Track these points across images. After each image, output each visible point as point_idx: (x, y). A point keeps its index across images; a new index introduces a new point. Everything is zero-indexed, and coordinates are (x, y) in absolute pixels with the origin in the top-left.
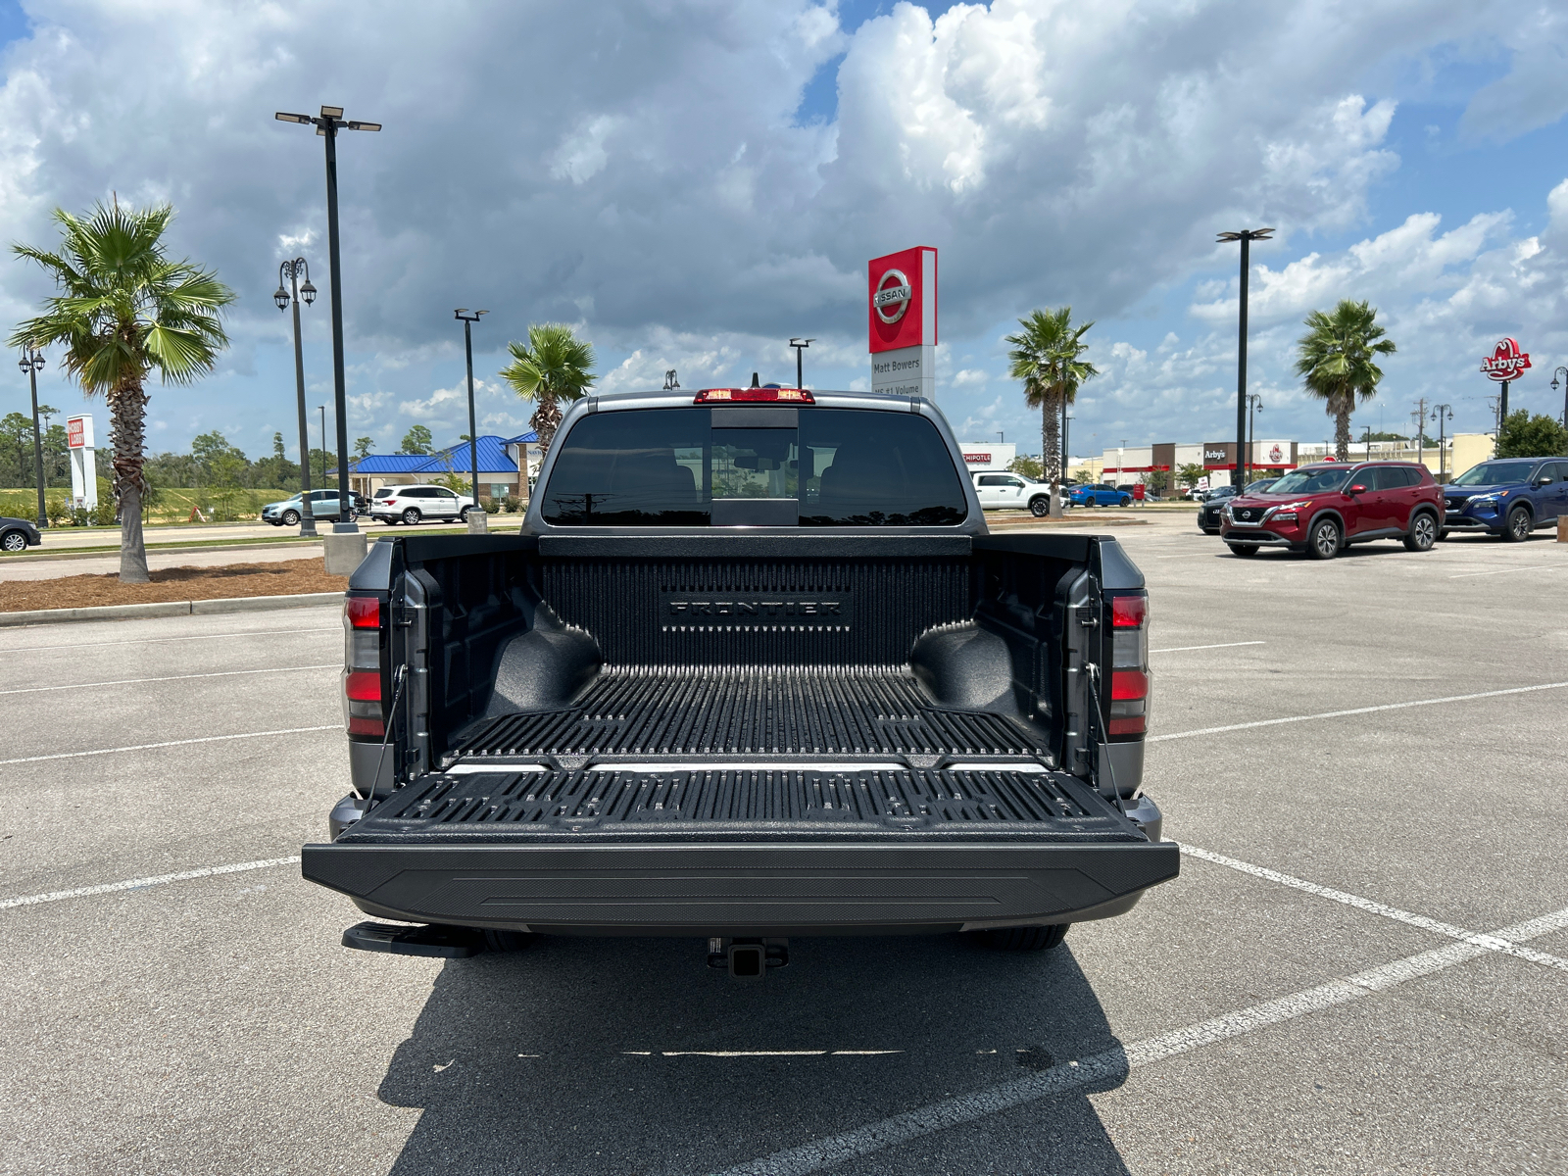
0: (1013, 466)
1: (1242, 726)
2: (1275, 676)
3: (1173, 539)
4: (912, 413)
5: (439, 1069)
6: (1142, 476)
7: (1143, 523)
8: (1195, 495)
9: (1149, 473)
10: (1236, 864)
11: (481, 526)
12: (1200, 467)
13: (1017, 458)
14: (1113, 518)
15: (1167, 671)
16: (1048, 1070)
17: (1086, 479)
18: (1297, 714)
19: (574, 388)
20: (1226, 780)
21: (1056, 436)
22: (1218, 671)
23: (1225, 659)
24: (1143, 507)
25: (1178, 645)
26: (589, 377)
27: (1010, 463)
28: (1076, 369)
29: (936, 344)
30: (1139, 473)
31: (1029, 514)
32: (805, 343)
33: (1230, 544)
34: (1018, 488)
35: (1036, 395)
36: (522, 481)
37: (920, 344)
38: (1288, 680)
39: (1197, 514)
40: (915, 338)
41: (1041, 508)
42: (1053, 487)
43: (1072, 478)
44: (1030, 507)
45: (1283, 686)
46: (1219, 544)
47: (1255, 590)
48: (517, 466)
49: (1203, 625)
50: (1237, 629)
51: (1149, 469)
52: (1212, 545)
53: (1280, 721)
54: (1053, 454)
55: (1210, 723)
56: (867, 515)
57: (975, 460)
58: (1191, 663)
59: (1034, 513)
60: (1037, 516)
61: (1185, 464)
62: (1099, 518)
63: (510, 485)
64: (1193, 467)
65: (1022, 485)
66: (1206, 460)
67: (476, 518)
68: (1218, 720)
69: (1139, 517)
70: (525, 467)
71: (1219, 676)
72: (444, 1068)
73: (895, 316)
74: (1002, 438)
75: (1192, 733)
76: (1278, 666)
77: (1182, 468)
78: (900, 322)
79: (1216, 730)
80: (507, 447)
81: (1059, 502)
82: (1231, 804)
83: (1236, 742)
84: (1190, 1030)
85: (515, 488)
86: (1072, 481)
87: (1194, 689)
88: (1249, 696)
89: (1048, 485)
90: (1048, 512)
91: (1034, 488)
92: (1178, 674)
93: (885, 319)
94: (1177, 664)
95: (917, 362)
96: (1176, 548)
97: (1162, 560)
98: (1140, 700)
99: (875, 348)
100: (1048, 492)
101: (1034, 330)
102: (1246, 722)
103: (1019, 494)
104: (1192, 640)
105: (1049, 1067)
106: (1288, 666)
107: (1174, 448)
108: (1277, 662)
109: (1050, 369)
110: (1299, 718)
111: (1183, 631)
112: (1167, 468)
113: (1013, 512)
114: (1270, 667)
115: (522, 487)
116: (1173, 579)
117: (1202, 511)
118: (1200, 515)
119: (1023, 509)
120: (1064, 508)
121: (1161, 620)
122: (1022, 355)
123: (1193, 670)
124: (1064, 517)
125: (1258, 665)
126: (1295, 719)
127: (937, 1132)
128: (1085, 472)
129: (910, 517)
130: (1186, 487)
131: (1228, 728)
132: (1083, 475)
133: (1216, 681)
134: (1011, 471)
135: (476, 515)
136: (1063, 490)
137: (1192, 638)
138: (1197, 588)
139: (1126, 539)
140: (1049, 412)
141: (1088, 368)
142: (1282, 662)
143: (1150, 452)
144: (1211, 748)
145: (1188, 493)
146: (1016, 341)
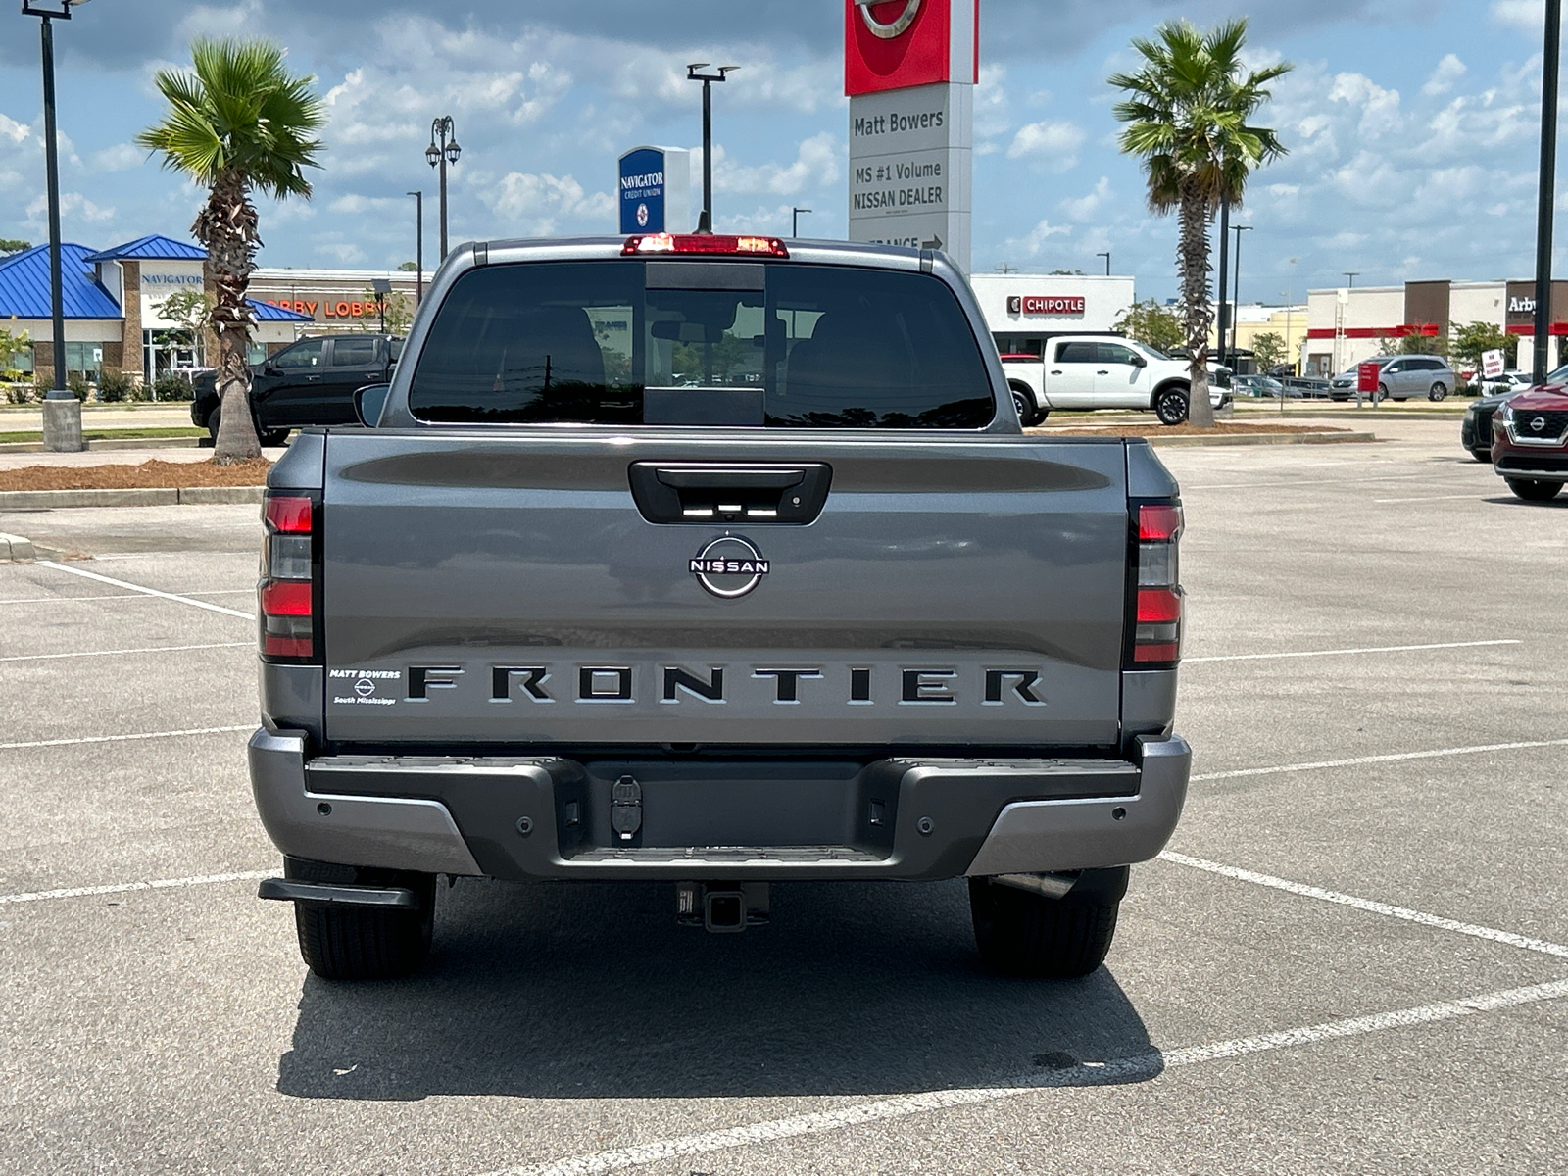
0: (1127, 322)
1: (1432, 753)
2: (1516, 689)
3: (1414, 469)
4: (921, 273)
5: (340, 1072)
6: (1385, 346)
7: (1367, 438)
8: (1484, 384)
9: (1399, 341)
10: (1360, 903)
11: (69, 426)
12: (1496, 328)
13: (1136, 306)
14: (1310, 429)
15: (1340, 680)
16: (1070, 1069)
17: (1273, 351)
18: (1527, 739)
19: (279, 164)
20: (1381, 818)
21: (1205, 268)
22: (1424, 681)
23: (1444, 665)
24: (1375, 408)
25: (1372, 644)
26: (310, 147)
27: (1122, 317)
28: (1244, 139)
29: (976, 81)
30: (1377, 340)
31: (1153, 419)
32: (719, 74)
33: (1509, 479)
34: (1133, 368)
35: (1167, 185)
36: (129, 339)
37: (943, 80)
38: (1535, 694)
39: (1462, 423)
40: (935, 69)
41: (1175, 407)
42: (1196, 367)
43: (1246, 348)
44: (1156, 404)
45: (1521, 703)
46: (1492, 479)
47: (1535, 559)
48: (119, 307)
49: (1424, 615)
50: (1481, 620)
51: (1398, 332)
52: (1483, 481)
53: (1494, 747)
54: (1197, 302)
55: (1387, 748)
56: (839, 413)
57: (1053, 310)
58: (1382, 670)
59: (1162, 418)
60: (1168, 423)
61: (1466, 325)
62: (1283, 429)
63: (104, 345)
64: (1481, 328)
65: (1139, 363)
66: (1512, 315)
67: (60, 412)
68: (1399, 746)
69: (1359, 427)
70: (135, 309)
71: (1424, 688)
72: (347, 1072)
73: (897, 24)
74: (1108, 265)
75: (1352, 761)
76: (1528, 676)
77: (1461, 332)
78: (906, 35)
79: (1390, 758)
80: (98, 266)
81: (1208, 397)
82: (1379, 843)
83: (1411, 773)
84: (1244, 1040)
85: (114, 352)
86: (1246, 353)
87: (1376, 706)
88: (1461, 715)
89: (1188, 363)
90: (1187, 415)
91: (1163, 369)
92: (1360, 685)
93: (876, 28)
94: (1361, 672)
95: (939, 116)
96: (1414, 486)
97: (1383, 507)
98: (1172, 622)
99: (856, 86)
100: (1188, 376)
101: (1162, 63)
102: (1440, 748)
103: (1133, 379)
104: (1399, 636)
105: (1072, 1066)
106: (1545, 676)
107: (1448, 290)
108: (1527, 669)
109: (1193, 141)
110: (1527, 744)
111: (1388, 624)
112: (1433, 330)
113: (1122, 415)
114: (1513, 676)
115: (128, 350)
116: (1395, 539)
117: (1471, 417)
118: (1468, 425)
119: (1140, 409)
120: (1219, 407)
121: (1356, 606)
122: (1141, 111)
123: (1383, 680)
124: (1216, 426)
125: (1494, 673)
126: (1520, 745)
127: (936, 1110)
128: (1271, 337)
129: (920, 416)
130: (1467, 369)
131: (1411, 755)
132: (1266, 341)
133: (1415, 695)
134: (1122, 334)
135: (60, 406)
136: (1219, 372)
137: (1400, 633)
138: (1432, 555)
139: (1327, 469)
140: (1193, 221)
141: (1265, 137)
142: (1534, 670)
143: (1400, 300)
144: (1374, 779)
145: (1473, 381)
146: (1133, 84)
